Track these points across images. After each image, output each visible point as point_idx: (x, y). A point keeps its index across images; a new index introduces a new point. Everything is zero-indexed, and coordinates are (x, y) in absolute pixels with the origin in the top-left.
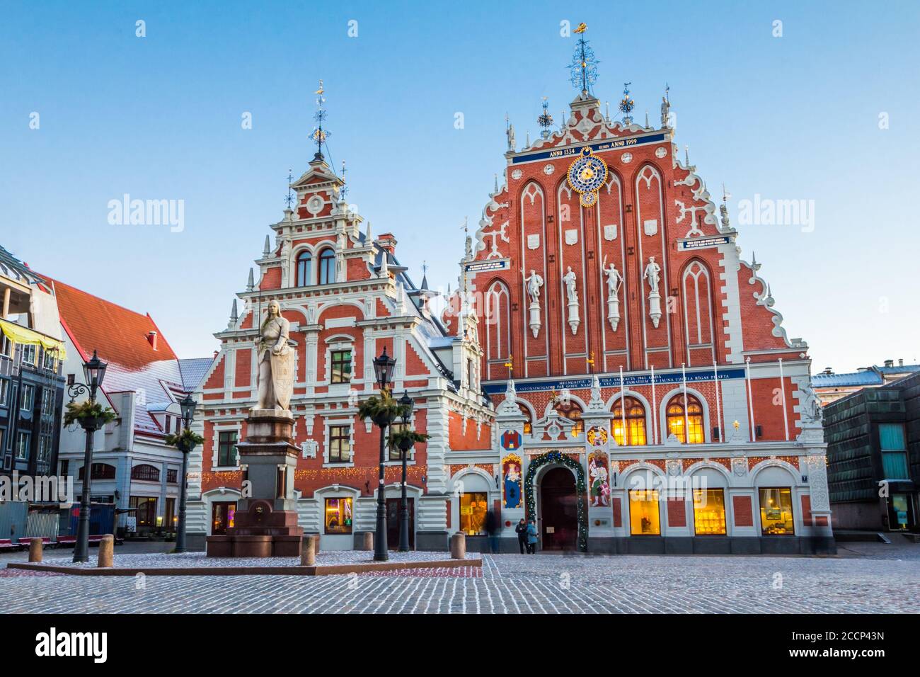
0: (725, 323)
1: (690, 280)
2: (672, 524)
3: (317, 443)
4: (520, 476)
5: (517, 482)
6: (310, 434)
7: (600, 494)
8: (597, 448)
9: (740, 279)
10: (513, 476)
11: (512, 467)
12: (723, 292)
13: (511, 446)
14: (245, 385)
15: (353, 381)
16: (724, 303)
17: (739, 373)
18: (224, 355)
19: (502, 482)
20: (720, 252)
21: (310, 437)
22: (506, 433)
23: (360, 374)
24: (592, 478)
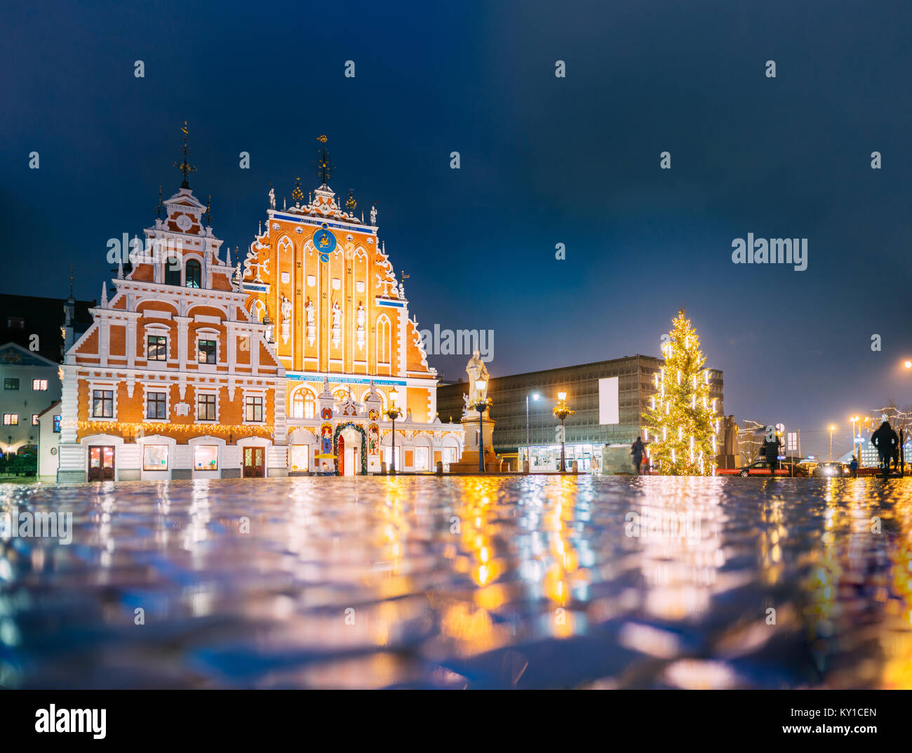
0: (398, 354)
1: (380, 325)
2: (406, 465)
3: (188, 405)
4: (331, 436)
5: (330, 439)
6: (182, 397)
7: (374, 448)
8: (374, 422)
9: (408, 329)
10: (327, 436)
11: (327, 430)
12: (398, 335)
13: (327, 417)
14: (119, 354)
15: (219, 364)
16: (399, 342)
17: (404, 384)
18: (97, 328)
19: (321, 439)
20: (398, 311)
21: (182, 401)
22: (324, 409)
23: (224, 359)
24: (370, 439)
